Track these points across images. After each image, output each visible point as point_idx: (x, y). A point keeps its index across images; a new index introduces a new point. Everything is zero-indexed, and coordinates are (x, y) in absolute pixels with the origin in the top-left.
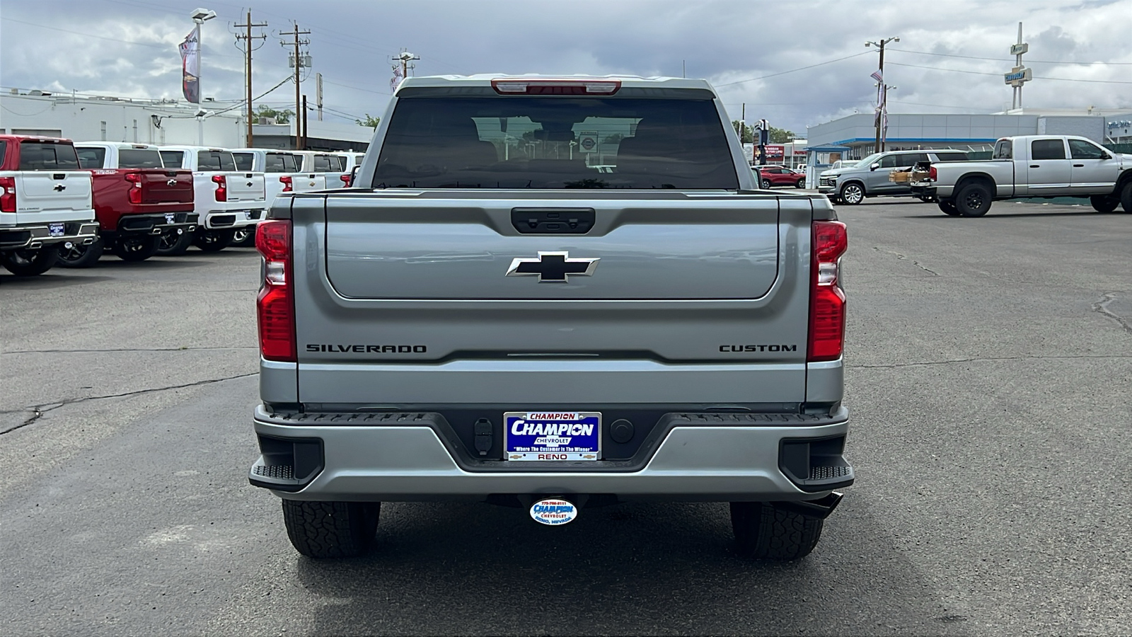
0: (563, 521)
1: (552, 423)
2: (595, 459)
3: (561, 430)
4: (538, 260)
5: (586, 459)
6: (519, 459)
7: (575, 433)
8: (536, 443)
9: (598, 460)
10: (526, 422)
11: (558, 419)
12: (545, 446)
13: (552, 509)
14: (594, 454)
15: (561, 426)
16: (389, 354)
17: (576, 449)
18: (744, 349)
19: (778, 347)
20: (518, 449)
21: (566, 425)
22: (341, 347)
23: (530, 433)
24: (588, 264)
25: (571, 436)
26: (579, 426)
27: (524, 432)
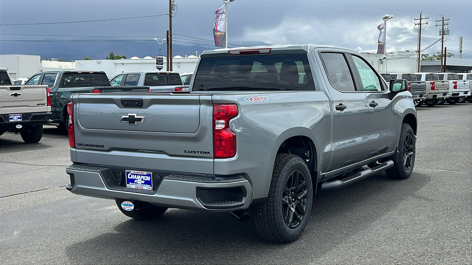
0: (130, 209)
1: (139, 175)
2: (151, 189)
3: (141, 178)
4: (128, 117)
5: (148, 189)
6: (130, 187)
7: (145, 180)
8: (135, 182)
9: (152, 190)
10: (132, 174)
11: (140, 174)
12: (137, 183)
13: (127, 205)
14: (151, 187)
15: (141, 176)
16: (95, 148)
17: (146, 185)
18: (192, 152)
19: (203, 152)
20: (130, 183)
21: (142, 176)
22: (84, 144)
23: (133, 178)
24: (141, 118)
25: (144, 180)
26: (146, 177)
27: (131, 178)
